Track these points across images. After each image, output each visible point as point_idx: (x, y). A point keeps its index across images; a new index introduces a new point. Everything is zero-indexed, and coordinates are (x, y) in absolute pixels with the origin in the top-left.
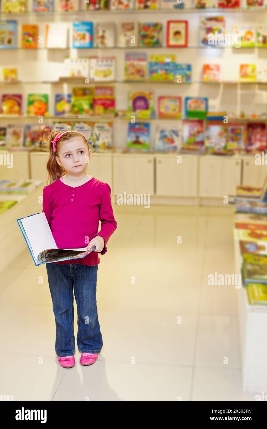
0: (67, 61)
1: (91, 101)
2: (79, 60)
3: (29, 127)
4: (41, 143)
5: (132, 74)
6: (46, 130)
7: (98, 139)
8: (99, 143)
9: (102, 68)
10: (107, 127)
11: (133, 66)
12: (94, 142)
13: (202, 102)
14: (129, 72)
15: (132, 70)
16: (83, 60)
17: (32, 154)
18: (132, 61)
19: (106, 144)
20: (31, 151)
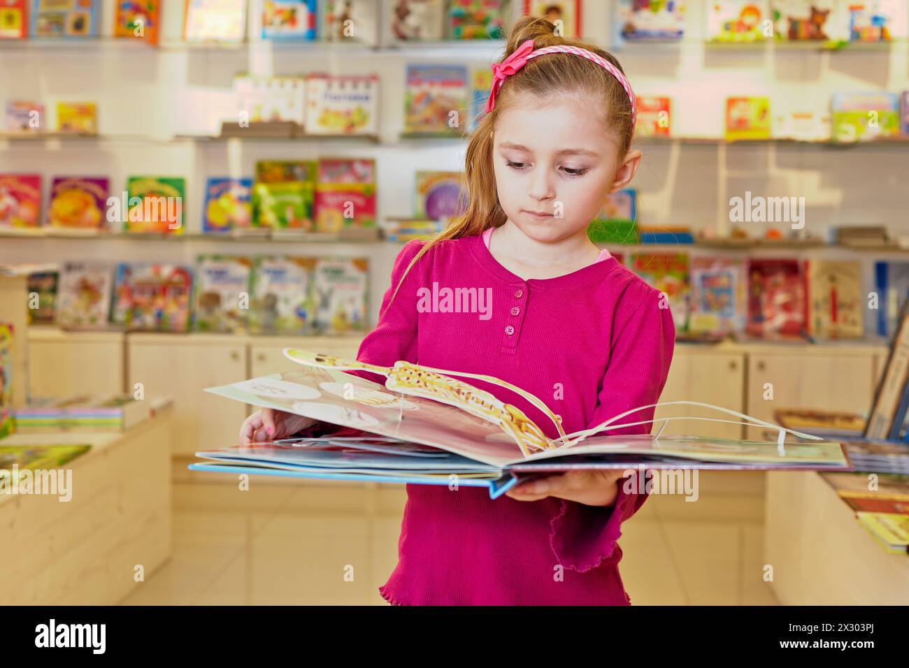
0: (241, 84)
1: (310, 198)
2: (276, 83)
3: (126, 270)
4: (159, 315)
5: (427, 121)
6: (177, 278)
7: (325, 303)
8: (328, 316)
9: (343, 106)
10: (352, 271)
11: (426, 98)
12: (315, 312)
13: (620, 201)
14: (417, 118)
15: (425, 111)
16: (288, 83)
17: (134, 338)
18: (425, 87)
19: (350, 319)
20: (129, 331)
